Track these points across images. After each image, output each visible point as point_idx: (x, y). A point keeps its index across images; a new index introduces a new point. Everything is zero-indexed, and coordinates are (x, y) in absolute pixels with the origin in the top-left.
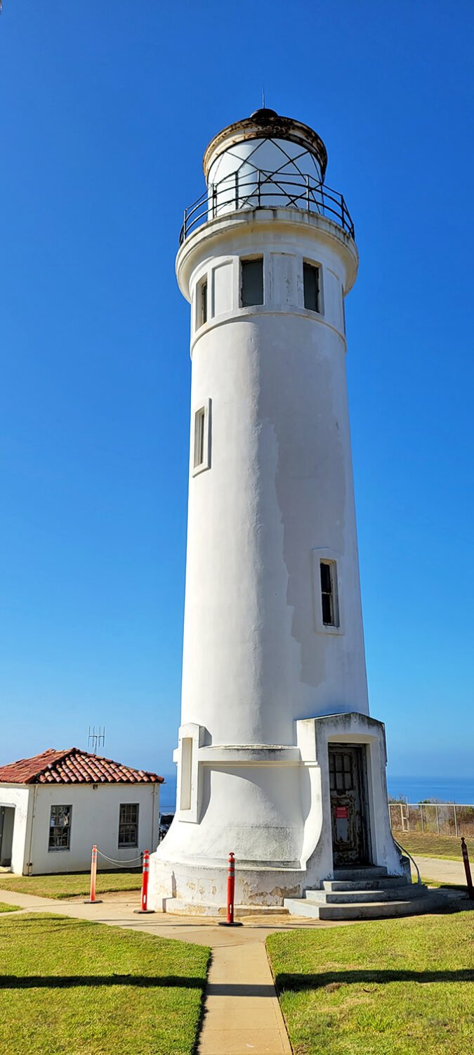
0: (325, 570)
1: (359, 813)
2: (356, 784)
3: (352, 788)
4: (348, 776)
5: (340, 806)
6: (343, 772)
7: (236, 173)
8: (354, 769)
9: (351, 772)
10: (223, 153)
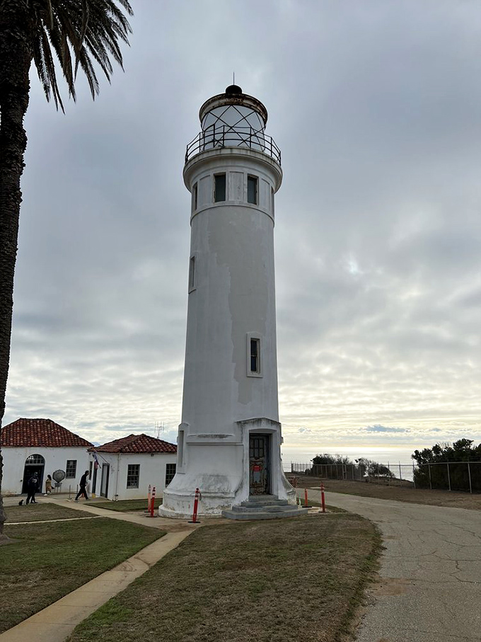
0: (254, 343)
1: (267, 469)
2: (265, 454)
3: (263, 456)
4: (261, 450)
5: (256, 465)
6: (259, 448)
7: (214, 125)
8: (265, 446)
9: (263, 448)
10: (208, 113)
